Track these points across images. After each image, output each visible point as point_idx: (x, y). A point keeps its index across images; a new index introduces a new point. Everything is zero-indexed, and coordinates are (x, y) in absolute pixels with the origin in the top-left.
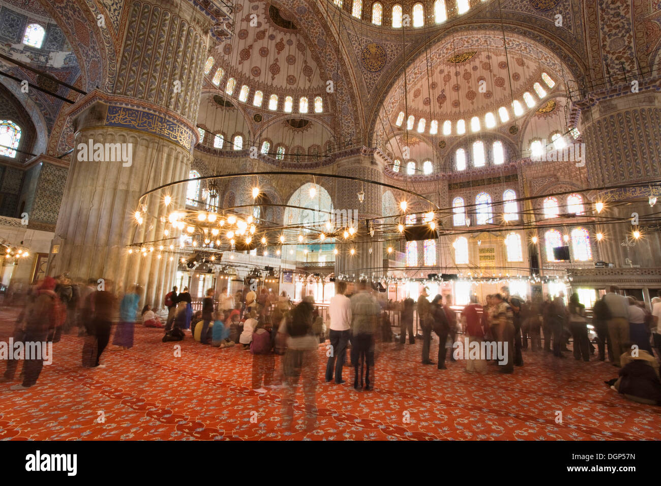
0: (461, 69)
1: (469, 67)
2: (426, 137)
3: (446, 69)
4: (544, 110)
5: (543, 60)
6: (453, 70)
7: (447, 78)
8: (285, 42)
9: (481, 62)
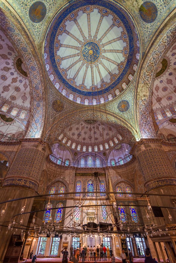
0: (89, 126)
1: (92, 126)
2: (70, 149)
3: (84, 124)
4: (117, 148)
5: (120, 128)
6: (86, 125)
7: (83, 128)
8: (18, 80)
9: (96, 126)
